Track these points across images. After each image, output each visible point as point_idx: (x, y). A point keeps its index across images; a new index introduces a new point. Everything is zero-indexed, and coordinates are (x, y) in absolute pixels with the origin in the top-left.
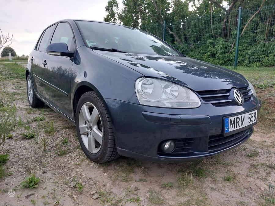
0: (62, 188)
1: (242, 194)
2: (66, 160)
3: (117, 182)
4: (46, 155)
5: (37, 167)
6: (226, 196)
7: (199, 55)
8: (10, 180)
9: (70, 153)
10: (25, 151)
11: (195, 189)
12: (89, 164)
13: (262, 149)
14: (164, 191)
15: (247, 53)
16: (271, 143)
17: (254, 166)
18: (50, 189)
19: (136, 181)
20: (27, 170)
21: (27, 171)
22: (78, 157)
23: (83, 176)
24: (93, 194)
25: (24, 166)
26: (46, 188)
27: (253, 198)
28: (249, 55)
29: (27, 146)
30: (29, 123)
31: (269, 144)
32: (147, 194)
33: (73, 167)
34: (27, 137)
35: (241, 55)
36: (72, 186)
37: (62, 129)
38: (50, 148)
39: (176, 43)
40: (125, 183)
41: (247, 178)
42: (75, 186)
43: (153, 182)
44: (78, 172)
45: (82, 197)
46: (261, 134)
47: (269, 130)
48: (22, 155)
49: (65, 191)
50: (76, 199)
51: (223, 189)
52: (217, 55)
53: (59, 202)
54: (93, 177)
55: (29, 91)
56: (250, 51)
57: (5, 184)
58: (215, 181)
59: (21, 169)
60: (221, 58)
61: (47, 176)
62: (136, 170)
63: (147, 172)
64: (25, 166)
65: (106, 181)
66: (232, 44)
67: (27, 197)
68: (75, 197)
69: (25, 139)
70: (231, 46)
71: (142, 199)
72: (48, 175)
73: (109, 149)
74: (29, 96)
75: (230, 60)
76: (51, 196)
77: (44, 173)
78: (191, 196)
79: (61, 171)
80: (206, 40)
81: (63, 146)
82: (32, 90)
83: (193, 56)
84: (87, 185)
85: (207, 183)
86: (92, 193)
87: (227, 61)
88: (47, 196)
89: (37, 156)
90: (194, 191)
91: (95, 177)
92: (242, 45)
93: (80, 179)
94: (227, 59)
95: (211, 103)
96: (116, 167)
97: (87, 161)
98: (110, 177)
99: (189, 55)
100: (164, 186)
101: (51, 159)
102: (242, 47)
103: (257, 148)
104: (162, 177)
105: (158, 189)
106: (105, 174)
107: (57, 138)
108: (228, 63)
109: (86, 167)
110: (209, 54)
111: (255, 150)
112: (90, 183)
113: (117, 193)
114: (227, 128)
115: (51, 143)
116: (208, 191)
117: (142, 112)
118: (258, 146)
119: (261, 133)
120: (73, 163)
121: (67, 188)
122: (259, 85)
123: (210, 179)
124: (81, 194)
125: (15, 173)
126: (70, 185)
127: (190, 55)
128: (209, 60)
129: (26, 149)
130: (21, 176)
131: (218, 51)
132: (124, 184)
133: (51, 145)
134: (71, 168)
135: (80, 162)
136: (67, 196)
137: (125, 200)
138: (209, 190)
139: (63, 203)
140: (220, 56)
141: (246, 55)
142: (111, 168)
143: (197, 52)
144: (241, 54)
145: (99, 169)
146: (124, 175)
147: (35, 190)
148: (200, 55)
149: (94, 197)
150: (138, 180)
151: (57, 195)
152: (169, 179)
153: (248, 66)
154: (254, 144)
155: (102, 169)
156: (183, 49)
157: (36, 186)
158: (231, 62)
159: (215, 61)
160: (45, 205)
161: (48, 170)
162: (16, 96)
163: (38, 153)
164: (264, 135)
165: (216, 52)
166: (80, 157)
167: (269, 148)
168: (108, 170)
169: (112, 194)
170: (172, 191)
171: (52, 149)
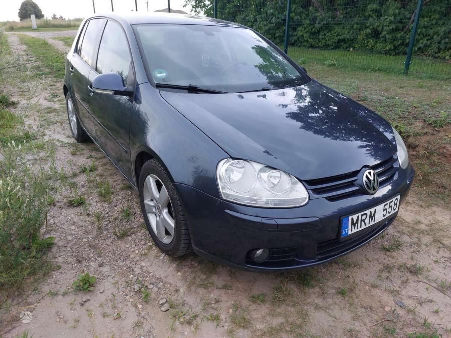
0: (124, 292)
1: (356, 318)
2: (128, 246)
3: (193, 289)
4: (102, 235)
5: (92, 255)
6: (333, 319)
7: (351, 32)
8: (58, 277)
9: (133, 235)
10: (73, 228)
11: (294, 306)
12: (159, 255)
13: (410, 236)
14: (253, 307)
15: (438, 32)
16: (427, 226)
17: (388, 269)
18: (108, 294)
19: (218, 288)
20: (78, 260)
21: (80, 262)
22: (143, 243)
23: (151, 275)
24: (163, 304)
25: (74, 254)
26: (103, 291)
27: (369, 325)
28: (440, 36)
29: (76, 219)
30: (75, 175)
31: (423, 227)
32: (231, 311)
33: (138, 258)
34: (75, 205)
35: (427, 35)
36: (136, 290)
37: (122, 189)
38: (106, 223)
39: (311, 8)
40: (203, 289)
41: (370, 291)
42: (140, 290)
43: (241, 291)
44: (144, 267)
45: (149, 306)
46: (418, 209)
47: (431, 202)
48: (71, 235)
49: (127, 298)
50: (141, 310)
51: (332, 307)
52: (383, 34)
53: (121, 314)
54: (163, 276)
55: (70, 116)
56: (443, 29)
57: (53, 282)
58: (323, 294)
59: (71, 260)
60: (389, 41)
61: (104, 271)
62: (220, 269)
63: (235, 274)
64: (76, 254)
65: (179, 284)
66: (413, 14)
67: (82, 305)
68: (140, 306)
69: (72, 207)
70: (410, 18)
71: (223, 317)
72: (106, 270)
73: (182, 245)
74: (71, 124)
75: (405, 43)
76: (110, 305)
77: (100, 266)
78: (286, 317)
79: (121, 264)
80: (366, 4)
81: (124, 221)
82: (74, 116)
83: (341, 33)
84: (155, 289)
85: (313, 297)
86: (161, 303)
87: (399, 45)
88: (106, 304)
89: (90, 237)
90: (293, 310)
91: (166, 277)
92: (430, 17)
93: (147, 279)
94: (400, 41)
95: (325, 198)
96: (193, 263)
97: (155, 250)
98: (184, 279)
99: (333, 32)
100: (254, 299)
101: (108, 242)
102: (430, 19)
103: (404, 234)
104: (254, 283)
105: (245, 303)
106: (179, 274)
107: (115, 207)
108: (401, 49)
109: (154, 260)
110: (369, 31)
111: (400, 238)
112: (159, 287)
113: (192, 304)
114: (345, 231)
115: (107, 215)
116: (311, 311)
117: (226, 211)
118: (406, 230)
119: (417, 207)
120: (137, 252)
121: (130, 291)
122: (433, 119)
123: (318, 290)
124: (147, 302)
125: (64, 266)
126: (133, 287)
127: (335, 33)
128: (368, 42)
129: (74, 224)
130: (72, 271)
131: (385, 28)
132: (202, 291)
133: (107, 219)
134: (135, 260)
135: (146, 251)
136: (129, 305)
137: (202, 317)
138: (313, 308)
139: (125, 316)
140: (388, 36)
141: (435, 36)
142: (186, 264)
143: (348, 27)
144: (425, 35)
145: (171, 265)
146: (203, 277)
147: (91, 294)
148: (353, 33)
149: (163, 309)
150: (221, 287)
151: (118, 303)
152: (262, 287)
153: (436, 57)
154: (401, 227)
155: (175, 265)
156: (322, 21)
157: (91, 289)
158: (407, 47)
159: (378, 44)
160: (104, 317)
161: (105, 261)
162: (52, 115)
163: (90, 231)
164: (421, 209)
165: (381, 29)
166: (147, 242)
167: (421, 235)
168: (183, 267)
169: (186, 305)
170: (263, 307)
171: (109, 226)
